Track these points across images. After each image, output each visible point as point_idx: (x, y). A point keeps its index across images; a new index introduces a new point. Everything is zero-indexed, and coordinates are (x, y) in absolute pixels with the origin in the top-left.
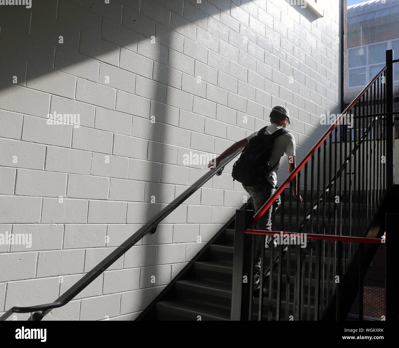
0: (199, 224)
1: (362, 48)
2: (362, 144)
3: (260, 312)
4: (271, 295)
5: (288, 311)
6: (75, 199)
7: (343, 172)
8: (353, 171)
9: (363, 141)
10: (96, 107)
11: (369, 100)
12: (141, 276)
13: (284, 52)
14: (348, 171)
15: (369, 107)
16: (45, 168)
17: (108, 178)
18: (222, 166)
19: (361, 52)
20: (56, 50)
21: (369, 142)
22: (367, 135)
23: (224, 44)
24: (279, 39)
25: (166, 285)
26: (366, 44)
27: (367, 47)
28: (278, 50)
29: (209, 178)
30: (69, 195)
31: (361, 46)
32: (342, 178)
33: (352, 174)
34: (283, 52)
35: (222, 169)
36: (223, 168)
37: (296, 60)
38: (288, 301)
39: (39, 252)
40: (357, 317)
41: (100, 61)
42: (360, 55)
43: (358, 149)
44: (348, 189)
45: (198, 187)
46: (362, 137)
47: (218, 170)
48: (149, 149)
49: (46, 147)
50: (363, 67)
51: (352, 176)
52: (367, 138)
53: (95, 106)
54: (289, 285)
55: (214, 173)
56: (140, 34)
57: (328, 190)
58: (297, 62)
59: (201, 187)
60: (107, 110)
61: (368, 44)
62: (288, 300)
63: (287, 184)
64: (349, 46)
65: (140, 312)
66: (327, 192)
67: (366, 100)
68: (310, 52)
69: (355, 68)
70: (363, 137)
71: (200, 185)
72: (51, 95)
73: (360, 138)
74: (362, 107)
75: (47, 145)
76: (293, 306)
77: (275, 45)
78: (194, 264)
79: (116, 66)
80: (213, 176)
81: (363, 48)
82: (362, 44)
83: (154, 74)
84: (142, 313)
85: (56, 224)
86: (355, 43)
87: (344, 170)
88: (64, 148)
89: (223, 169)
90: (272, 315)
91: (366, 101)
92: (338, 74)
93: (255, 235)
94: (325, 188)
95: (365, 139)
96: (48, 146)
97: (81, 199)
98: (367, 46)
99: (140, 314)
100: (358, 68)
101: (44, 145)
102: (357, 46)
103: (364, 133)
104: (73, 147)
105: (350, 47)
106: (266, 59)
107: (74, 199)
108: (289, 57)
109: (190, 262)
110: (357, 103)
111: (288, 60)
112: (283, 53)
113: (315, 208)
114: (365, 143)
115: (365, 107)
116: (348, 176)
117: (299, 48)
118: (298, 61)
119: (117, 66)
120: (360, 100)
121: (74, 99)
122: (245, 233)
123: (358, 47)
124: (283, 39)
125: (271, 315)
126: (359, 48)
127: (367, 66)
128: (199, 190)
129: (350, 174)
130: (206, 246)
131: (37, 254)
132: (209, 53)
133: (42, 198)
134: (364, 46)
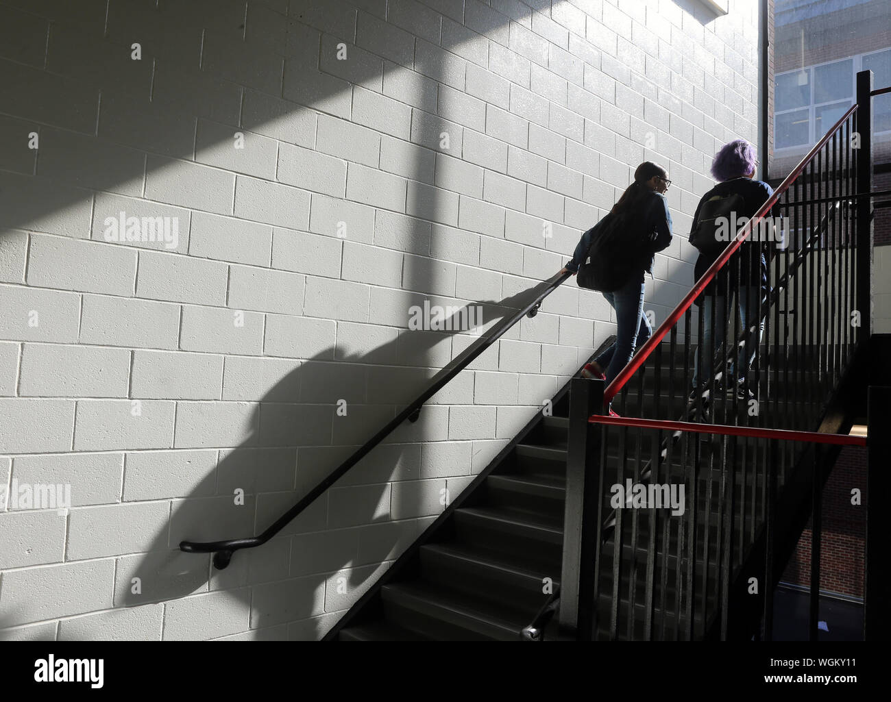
0: (495, 406)
1: (804, 72)
2: (809, 254)
3: (618, 568)
4: (636, 538)
5: (667, 570)
6: (278, 359)
7: (773, 309)
8: (791, 308)
9: (812, 250)
10: (313, 193)
11: (823, 169)
12: (392, 499)
13: (653, 84)
14: (782, 308)
15: (823, 184)
16: (227, 305)
17: (334, 321)
18: (538, 299)
19: (802, 80)
20: (243, 95)
21: (823, 253)
22: (819, 238)
23: (539, 72)
24: (643, 58)
25: (438, 516)
26: (811, 64)
27: (812, 70)
28: (641, 79)
29: (514, 321)
30: (268, 351)
31: (803, 68)
32: (770, 320)
33: (791, 312)
34: (651, 83)
35: (537, 305)
36: (540, 303)
37: (676, 98)
38: (668, 551)
39: (220, 449)
40: (808, 590)
41: (319, 111)
42: (800, 84)
43: (801, 265)
44: (781, 343)
45: (494, 338)
46: (810, 242)
47: (530, 306)
48: (405, 268)
49: (229, 266)
50: (805, 108)
51: (791, 317)
52: (819, 245)
53: (311, 193)
54: (669, 522)
55: (524, 312)
56: (386, 59)
57: (742, 343)
58: (677, 101)
59: (498, 339)
60: (331, 199)
61: (814, 63)
62: (666, 549)
63: (667, 332)
64: (777, 69)
65: (391, 561)
66: (741, 347)
67: (816, 171)
68: (702, 81)
69: (792, 110)
70: (812, 242)
71: (498, 335)
72: (235, 174)
73: (805, 244)
74: (809, 186)
75: (229, 264)
76: (676, 561)
77: (635, 71)
78: (486, 479)
79: (346, 120)
80: (521, 317)
81: (806, 71)
82: (803, 64)
83: (412, 132)
84: (395, 564)
85: (246, 403)
86: (790, 61)
87: (774, 306)
88: (258, 268)
89: (540, 306)
90: (638, 577)
91: (816, 174)
92: (757, 122)
93: (607, 425)
94: (737, 340)
95: (816, 246)
96: (232, 264)
97: (287, 359)
98: (812, 68)
99: (391, 565)
100: (796, 110)
101: (226, 263)
102: (794, 68)
103: (812, 234)
104: (273, 266)
105: (781, 71)
106: (617, 98)
107: (276, 359)
108: (661, 92)
109: (480, 476)
110: (799, 177)
111: (660, 99)
112: (650, 85)
113: (719, 376)
114: (816, 253)
115: (816, 185)
116: (782, 316)
117: (680, 75)
118: (679, 100)
119: (347, 118)
120: (805, 170)
121: (275, 180)
122: (590, 421)
123: (795, 70)
124: (649, 59)
125: (635, 575)
126: (799, 72)
127: (812, 107)
128: (496, 344)
129: (785, 312)
130: (508, 446)
131: (218, 453)
132: (512, 90)
133: (223, 356)
134: (807, 68)
